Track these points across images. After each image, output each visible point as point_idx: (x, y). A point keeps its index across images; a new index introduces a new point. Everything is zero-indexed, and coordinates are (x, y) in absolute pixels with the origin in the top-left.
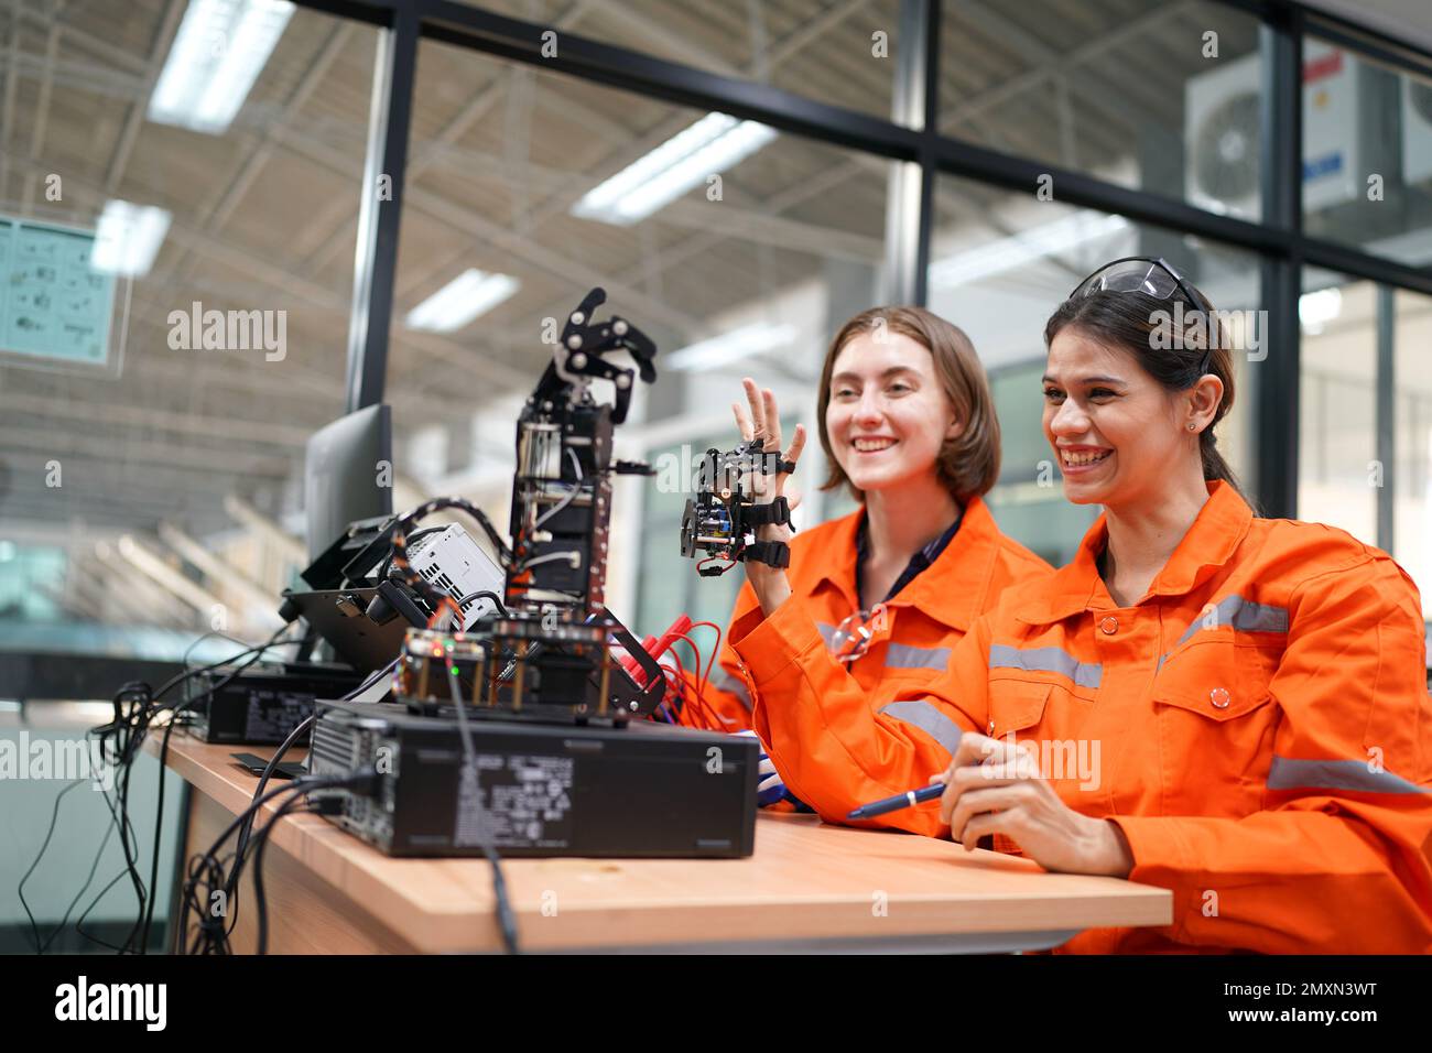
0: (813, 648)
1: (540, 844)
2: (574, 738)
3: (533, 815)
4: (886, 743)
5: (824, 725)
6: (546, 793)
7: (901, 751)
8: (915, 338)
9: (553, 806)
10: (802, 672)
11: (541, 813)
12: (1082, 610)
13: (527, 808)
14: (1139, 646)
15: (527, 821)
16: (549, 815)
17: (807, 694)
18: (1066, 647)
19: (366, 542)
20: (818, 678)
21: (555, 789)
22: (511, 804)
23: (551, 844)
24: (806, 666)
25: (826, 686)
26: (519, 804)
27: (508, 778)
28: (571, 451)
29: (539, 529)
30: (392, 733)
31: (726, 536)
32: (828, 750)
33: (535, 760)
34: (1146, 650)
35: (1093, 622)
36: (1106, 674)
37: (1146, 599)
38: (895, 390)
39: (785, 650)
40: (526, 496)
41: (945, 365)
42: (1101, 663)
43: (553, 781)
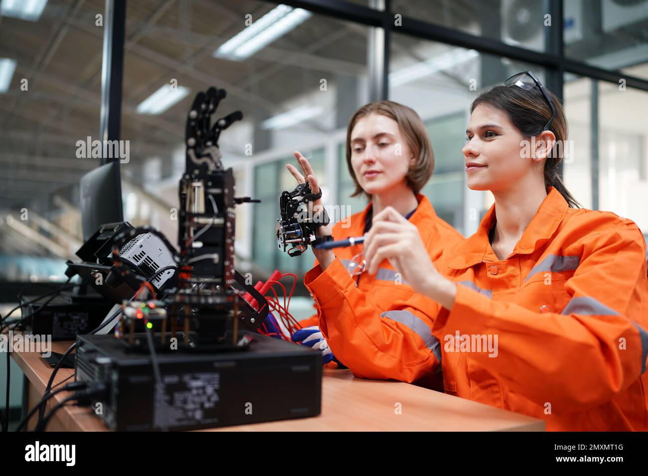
0: (349, 285)
1: (203, 422)
2: (219, 360)
3: (198, 406)
4: (388, 333)
5: (356, 325)
6: (205, 393)
7: (396, 336)
8: (389, 117)
9: (209, 400)
10: (344, 298)
11: (202, 405)
12: (480, 262)
13: (194, 402)
14: (510, 281)
15: (194, 410)
16: (207, 405)
17: (347, 309)
18: (474, 281)
19: (108, 237)
20: (352, 301)
21: (210, 390)
22: (185, 402)
23: (209, 421)
24: (346, 294)
25: (356, 305)
26: (189, 401)
27: (183, 387)
28: (211, 197)
29: (196, 240)
30: (114, 366)
31: (300, 237)
32: (358, 338)
33: (197, 375)
34: (514, 282)
35: (486, 268)
36: (494, 295)
37: (512, 255)
38: (383, 146)
39: (335, 287)
40: (187, 224)
41: (404, 129)
42: (491, 289)
43: (209, 386)
